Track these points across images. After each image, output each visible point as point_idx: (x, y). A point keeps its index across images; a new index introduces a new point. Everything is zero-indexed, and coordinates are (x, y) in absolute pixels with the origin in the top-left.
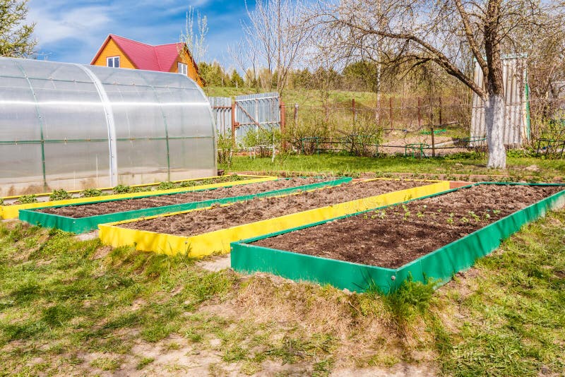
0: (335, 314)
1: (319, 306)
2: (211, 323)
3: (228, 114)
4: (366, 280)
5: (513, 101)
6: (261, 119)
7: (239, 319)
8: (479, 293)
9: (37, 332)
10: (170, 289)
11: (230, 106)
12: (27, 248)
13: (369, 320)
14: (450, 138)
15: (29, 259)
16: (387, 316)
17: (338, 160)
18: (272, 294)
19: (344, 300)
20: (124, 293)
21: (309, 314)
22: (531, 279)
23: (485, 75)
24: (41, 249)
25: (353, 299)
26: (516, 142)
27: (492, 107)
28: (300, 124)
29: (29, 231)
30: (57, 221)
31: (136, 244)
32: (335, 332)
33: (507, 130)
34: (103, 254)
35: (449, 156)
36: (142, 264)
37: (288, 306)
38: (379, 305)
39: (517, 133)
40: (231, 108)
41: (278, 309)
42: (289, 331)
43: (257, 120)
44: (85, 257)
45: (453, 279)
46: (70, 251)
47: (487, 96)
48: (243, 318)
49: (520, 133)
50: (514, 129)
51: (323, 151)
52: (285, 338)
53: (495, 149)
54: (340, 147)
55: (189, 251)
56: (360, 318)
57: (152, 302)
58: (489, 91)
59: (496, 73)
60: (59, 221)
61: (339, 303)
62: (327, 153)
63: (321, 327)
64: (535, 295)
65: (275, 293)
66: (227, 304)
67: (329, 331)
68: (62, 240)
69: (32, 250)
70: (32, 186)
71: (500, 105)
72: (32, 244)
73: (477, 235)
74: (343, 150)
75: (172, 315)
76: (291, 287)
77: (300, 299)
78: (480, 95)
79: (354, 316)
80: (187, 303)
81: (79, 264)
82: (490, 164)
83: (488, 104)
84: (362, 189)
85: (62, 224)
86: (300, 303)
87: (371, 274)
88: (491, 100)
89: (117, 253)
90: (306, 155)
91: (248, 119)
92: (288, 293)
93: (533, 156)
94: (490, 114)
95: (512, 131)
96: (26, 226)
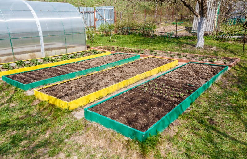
0: (121, 147)
1: (115, 142)
2: (75, 146)
3: (92, 15)
4: (133, 134)
5: (212, 13)
6: (106, 18)
7: (86, 144)
8: (177, 134)
9: (8, 150)
10: (61, 126)
11: (93, 11)
12: (6, 96)
13: (133, 151)
14: (184, 27)
15: (7, 103)
16: (139, 151)
17: (137, 39)
18: (99, 134)
19: (125, 142)
20: (43, 127)
21: (112, 145)
22: (199, 124)
23: (200, 7)
24: (11, 97)
25: (128, 142)
26: (211, 31)
27: (201, 21)
28: (123, 21)
29: (6, 87)
30: (17, 84)
31: (49, 101)
32: (120, 155)
33: (207, 28)
34: (36, 103)
35: (182, 37)
36: (51, 111)
37: (104, 141)
38: (137, 147)
39: (211, 28)
40: (94, 12)
41: (101, 141)
42: (104, 153)
43: (105, 18)
44: (29, 104)
45: (168, 126)
46: (23, 100)
47: (199, 17)
48: (87, 144)
49: (212, 28)
50: (210, 27)
51: (131, 33)
52: (102, 156)
53: (200, 40)
54: (139, 31)
55: (69, 107)
56: (130, 150)
57: (54, 132)
58: (201, 15)
59: (204, 8)
60: (18, 84)
61: (123, 143)
62: (133, 34)
63: (115, 152)
64: (199, 134)
65: (100, 134)
66: (82, 136)
67: (118, 154)
68: (20, 95)
69: (8, 98)
70: (8, 58)
71: (204, 21)
72: (8, 95)
73: (181, 106)
74: (140, 33)
75: (61, 141)
76: (106, 132)
77: (109, 138)
78: (197, 16)
79: (127, 150)
80: (67, 134)
81: (26, 108)
82: (197, 46)
83: (199, 20)
84: (142, 66)
85: (19, 86)
86: (109, 140)
87: (135, 133)
88: (201, 19)
89: (41, 104)
90: (124, 35)
91: (101, 17)
92: (105, 135)
93: (216, 39)
94: (200, 24)
95: (209, 28)
96: (5, 84)
